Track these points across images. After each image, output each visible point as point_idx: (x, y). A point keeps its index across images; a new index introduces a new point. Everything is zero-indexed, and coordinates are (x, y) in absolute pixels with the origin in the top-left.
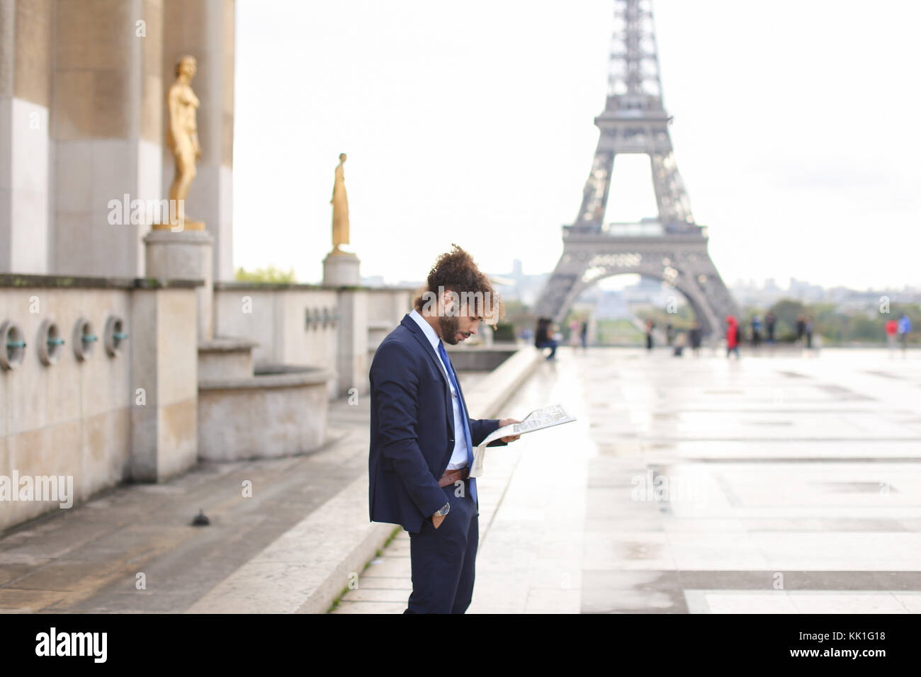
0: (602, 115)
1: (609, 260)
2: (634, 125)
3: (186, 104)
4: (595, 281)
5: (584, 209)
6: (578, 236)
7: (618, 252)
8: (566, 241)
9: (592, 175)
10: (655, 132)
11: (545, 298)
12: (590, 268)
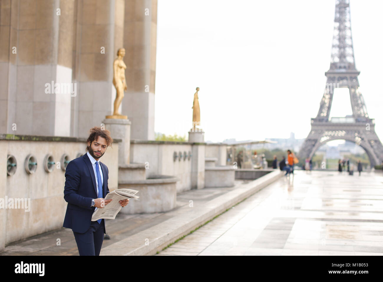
0: (328, 71)
1: (330, 133)
2: (342, 76)
3: (121, 67)
4: (325, 142)
5: (321, 111)
6: (318, 123)
7: (335, 130)
8: (312, 125)
9: (324, 97)
10: (352, 78)
11: (303, 150)
12: (323, 137)
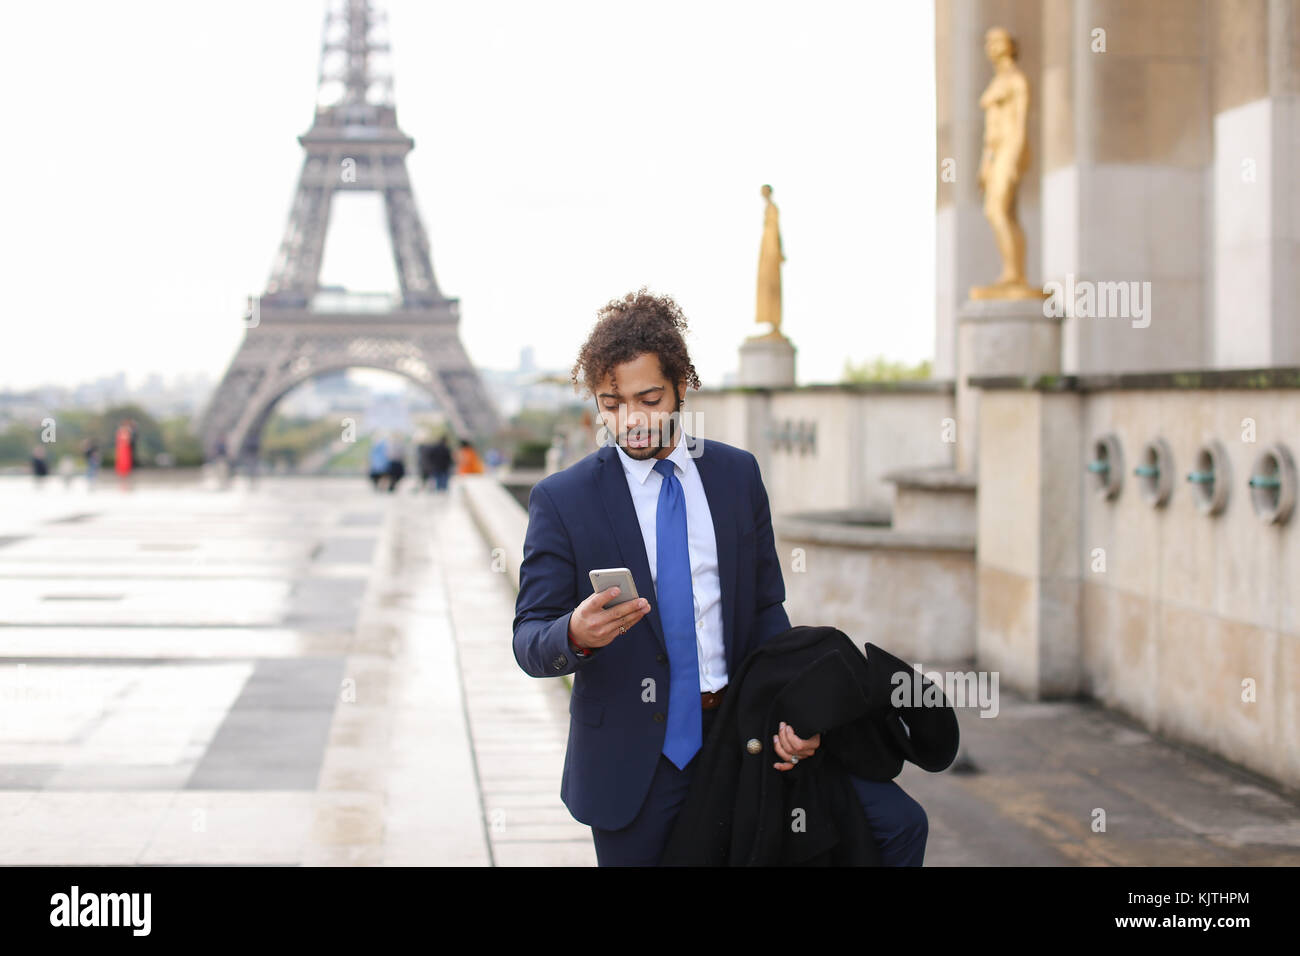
6: (269, 312)
10: (387, 162)
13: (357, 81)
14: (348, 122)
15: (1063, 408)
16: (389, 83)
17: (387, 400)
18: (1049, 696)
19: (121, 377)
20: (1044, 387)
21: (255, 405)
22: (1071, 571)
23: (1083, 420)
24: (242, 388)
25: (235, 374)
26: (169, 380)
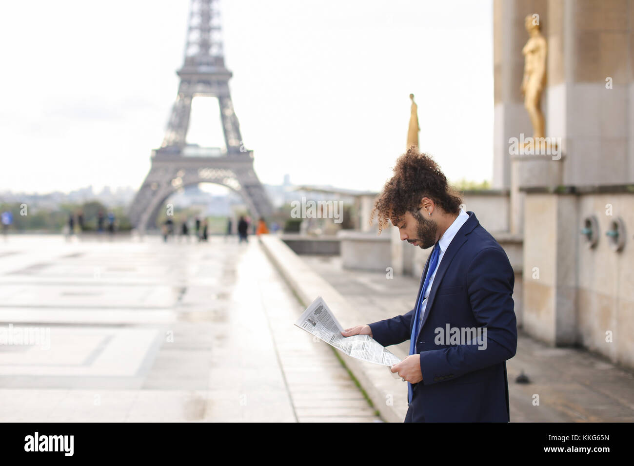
0: (182, 68)
10: (220, 84)
13: (205, 45)
14: (201, 64)
15: (568, 202)
16: (220, 45)
17: (219, 199)
18: (561, 344)
19: (90, 188)
20: (559, 192)
21: (155, 201)
22: (572, 283)
23: (578, 208)
24: (148, 193)
25: (146, 186)
26: (114, 190)
